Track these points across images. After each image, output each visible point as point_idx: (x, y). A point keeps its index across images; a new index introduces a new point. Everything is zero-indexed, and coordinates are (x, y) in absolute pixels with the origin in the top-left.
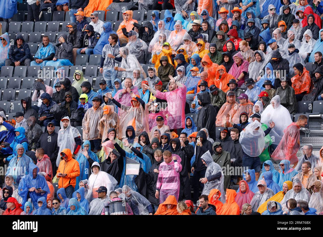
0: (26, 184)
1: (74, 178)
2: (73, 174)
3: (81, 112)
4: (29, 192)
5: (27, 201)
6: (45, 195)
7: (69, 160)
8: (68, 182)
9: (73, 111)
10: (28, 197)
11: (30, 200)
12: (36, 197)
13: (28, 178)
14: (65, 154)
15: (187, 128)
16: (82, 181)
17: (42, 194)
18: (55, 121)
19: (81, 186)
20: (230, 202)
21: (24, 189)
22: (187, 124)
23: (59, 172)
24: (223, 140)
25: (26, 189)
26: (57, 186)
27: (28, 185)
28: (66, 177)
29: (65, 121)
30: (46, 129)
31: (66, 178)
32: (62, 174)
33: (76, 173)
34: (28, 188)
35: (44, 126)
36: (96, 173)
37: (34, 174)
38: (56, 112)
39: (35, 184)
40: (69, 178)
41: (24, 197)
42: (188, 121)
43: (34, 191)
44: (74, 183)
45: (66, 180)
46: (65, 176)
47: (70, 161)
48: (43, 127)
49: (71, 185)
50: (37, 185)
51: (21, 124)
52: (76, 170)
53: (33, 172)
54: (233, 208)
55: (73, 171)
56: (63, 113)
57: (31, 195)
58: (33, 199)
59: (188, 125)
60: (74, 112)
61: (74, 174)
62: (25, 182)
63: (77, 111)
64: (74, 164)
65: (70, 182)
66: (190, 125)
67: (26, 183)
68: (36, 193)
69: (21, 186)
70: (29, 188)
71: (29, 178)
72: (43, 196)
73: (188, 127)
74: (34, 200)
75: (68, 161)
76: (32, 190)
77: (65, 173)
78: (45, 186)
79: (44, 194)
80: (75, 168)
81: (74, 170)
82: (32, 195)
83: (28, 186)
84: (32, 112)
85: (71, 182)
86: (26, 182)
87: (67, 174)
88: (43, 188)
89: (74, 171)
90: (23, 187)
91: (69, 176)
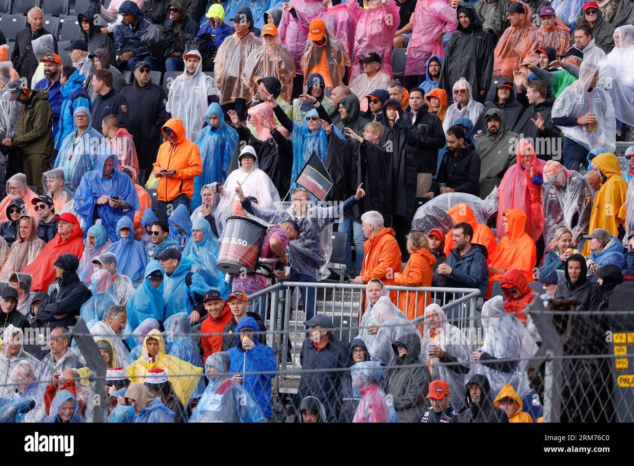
0: (91, 190)
1: (190, 179)
2: (188, 171)
3: (205, 43)
4: (97, 206)
5: (94, 223)
6: (131, 213)
7: (179, 142)
8: (177, 188)
9: (188, 39)
10: (95, 216)
11: (99, 222)
12: (110, 216)
13: (94, 177)
14: (172, 130)
15: (432, 79)
16: (208, 185)
17: (124, 210)
18: (151, 60)
19: (205, 195)
20: (516, 235)
21: (85, 200)
22: (430, 71)
23: (160, 166)
24: (502, 104)
25: (90, 200)
26: (155, 194)
27: (94, 191)
28: (174, 175)
29: (192, 59)
30: (133, 76)
31: (174, 178)
32: (165, 171)
33: (195, 168)
34: (94, 197)
35: (128, 69)
36: (249, 169)
37: (108, 168)
38: (152, 41)
39: (108, 189)
40: (179, 178)
41: (86, 216)
42: (432, 66)
43: (107, 204)
44: (190, 190)
45: (174, 184)
46: (172, 175)
47: (182, 144)
48: (127, 71)
49: (184, 194)
50: (114, 193)
51: (81, 66)
52: (193, 163)
53: (105, 165)
54: (522, 248)
55: (187, 165)
56: (167, 43)
57: (101, 211)
58: (106, 220)
59: (433, 73)
60: (191, 43)
61: (191, 171)
62: (88, 185)
63: (197, 40)
64: (189, 150)
65: (181, 187)
66: (436, 73)
67: (90, 188)
68: (110, 208)
69: (80, 194)
70: (96, 198)
71: (96, 178)
72: (125, 213)
73: (434, 78)
74: (107, 222)
75: (177, 144)
76: (102, 200)
77: (172, 168)
78: (130, 195)
79: (128, 211)
80: (191, 159)
81: (189, 163)
82: (104, 211)
83: (95, 194)
84: (102, 40)
85: (183, 188)
86: (91, 186)
87: (175, 171)
88: (125, 200)
89: (189, 166)
90: (84, 196)
91: (180, 175)
